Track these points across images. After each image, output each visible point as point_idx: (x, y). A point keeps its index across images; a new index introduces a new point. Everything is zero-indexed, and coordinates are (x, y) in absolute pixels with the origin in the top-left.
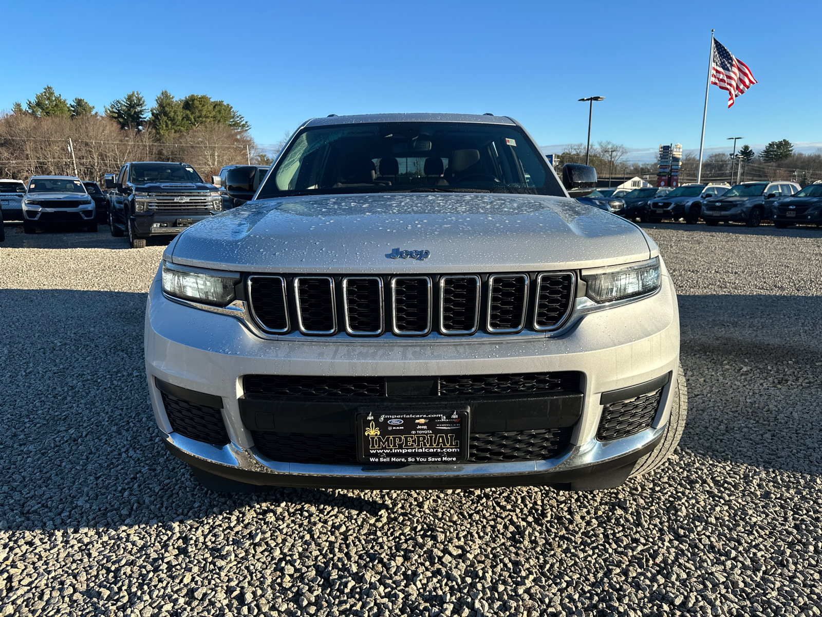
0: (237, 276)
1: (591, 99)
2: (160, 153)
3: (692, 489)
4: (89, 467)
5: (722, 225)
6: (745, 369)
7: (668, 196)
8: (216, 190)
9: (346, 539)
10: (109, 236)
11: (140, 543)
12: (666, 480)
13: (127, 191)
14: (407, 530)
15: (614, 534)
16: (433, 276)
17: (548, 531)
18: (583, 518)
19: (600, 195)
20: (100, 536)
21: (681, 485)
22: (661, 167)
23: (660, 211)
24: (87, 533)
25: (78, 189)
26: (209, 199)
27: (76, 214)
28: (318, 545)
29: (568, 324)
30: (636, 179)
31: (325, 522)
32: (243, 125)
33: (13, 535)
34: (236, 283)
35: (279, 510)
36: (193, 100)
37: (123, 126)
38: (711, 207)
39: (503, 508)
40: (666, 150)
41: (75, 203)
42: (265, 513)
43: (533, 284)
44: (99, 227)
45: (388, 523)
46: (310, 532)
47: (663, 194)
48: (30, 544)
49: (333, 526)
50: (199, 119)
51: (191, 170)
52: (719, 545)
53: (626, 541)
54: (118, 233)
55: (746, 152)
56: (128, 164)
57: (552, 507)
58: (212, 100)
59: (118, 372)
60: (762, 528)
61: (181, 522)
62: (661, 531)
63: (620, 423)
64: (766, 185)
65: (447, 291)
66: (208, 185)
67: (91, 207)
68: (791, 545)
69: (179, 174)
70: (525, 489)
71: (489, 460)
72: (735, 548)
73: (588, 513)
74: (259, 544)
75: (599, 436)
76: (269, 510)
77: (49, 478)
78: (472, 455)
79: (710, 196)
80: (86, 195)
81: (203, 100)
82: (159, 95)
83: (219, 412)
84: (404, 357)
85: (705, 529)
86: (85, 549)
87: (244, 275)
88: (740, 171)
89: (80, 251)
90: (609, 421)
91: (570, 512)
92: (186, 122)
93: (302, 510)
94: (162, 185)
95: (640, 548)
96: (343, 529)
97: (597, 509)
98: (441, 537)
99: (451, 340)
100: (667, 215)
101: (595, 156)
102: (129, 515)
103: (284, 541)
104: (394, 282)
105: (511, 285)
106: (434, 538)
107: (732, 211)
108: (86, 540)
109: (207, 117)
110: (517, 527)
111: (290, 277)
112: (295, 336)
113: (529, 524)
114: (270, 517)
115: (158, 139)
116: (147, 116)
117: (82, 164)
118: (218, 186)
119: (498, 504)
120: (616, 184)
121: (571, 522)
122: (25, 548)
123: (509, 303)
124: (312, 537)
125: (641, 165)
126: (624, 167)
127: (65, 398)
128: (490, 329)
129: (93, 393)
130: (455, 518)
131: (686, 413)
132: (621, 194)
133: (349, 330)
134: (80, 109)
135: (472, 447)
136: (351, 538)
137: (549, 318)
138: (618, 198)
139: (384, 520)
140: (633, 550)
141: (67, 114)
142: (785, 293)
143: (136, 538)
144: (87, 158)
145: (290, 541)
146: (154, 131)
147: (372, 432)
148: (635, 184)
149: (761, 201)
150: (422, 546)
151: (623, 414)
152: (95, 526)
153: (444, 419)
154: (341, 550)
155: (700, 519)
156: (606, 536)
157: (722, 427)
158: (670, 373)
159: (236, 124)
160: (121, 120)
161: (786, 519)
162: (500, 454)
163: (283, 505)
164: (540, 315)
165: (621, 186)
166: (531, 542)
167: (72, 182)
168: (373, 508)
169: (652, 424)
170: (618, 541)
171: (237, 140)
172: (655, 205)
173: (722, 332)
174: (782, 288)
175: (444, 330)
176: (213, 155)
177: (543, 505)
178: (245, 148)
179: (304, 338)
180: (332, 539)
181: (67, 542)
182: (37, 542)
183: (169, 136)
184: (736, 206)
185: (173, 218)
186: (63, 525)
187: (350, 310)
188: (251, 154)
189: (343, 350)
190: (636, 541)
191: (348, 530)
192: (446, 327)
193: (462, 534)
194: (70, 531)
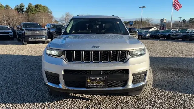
0: (63, 51)
1: (142, 7)
2: (28, 19)
3: (155, 97)
4: (25, 92)
5: (176, 40)
6: (172, 74)
7: (162, 32)
8: (46, 30)
9: (82, 105)
10: (17, 41)
11: (39, 106)
12: (150, 95)
13: (23, 30)
14: (95, 104)
15: (137, 105)
16: (100, 51)
17: (124, 104)
18: (131, 102)
19: (145, 32)
20: (31, 105)
21: (153, 96)
22: (161, 24)
23: (160, 36)
24: (28, 104)
25: (9, 29)
26: (44, 32)
27: (8, 36)
28: (76, 106)
29: (126, 60)
30: (155, 27)
31: (78, 102)
32: (51, 12)
33: (12, 104)
34: (63, 52)
35: (68, 100)
36: (38, 5)
37: (18, 12)
38: (173, 35)
39: (115, 100)
40: (162, 20)
41: (8, 33)
42: (65, 101)
43: (119, 53)
44: (14, 39)
45: (91, 102)
46: (75, 104)
47: (161, 32)
48: (16, 106)
49: (79, 103)
50: (39, 11)
51: (39, 25)
52: (158, 106)
53: (139, 106)
54: (19, 41)
55: (184, 21)
56: (23, 23)
57: (125, 100)
58: (43, 5)
59: (27, 73)
60: (168, 104)
61: (47, 102)
62: (147, 104)
63: (137, 80)
64: (187, 30)
65: (103, 54)
66: (44, 29)
67: (12, 34)
68: (173, 107)
69: (36, 26)
70: (120, 97)
71: (111, 87)
72: (162, 107)
73: (133, 101)
74: (64, 106)
75: (133, 83)
76: (66, 100)
77: (17, 95)
78: (108, 86)
79: (173, 32)
80: (11, 31)
81: (40, 5)
82: (29, 4)
83: (58, 77)
84: (95, 66)
85: (156, 104)
86: (28, 107)
87: (64, 51)
88: (182, 25)
89: (10, 45)
90: (135, 80)
91: (129, 101)
92: (36, 11)
93: (73, 100)
94: (32, 29)
95: (142, 107)
96: (81, 103)
97: (134, 100)
98: (102, 105)
99: (104, 63)
100: (162, 37)
101: (144, 21)
102: (36, 101)
103: (69, 105)
104: (93, 52)
105: (115, 53)
106: (100, 105)
107: (178, 36)
108: (28, 105)
109: (41, 10)
110: (118, 103)
111: (73, 51)
112: (74, 62)
113: (120, 103)
114: (66, 101)
115: (28, 16)
116: (25, 9)
117: (7, 22)
118: (46, 29)
119: (114, 99)
120: (150, 29)
121: (129, 102)
122: (16, 107)
123: (115, 56)
124: (75, 105)
125: (156, 24)
126: (152, 24)
127: (16, 79)
128: (111, 61)
129: (22, 78)
130: (105, 102)
131: (153, 80)
132: (150, 32)
133: (84, 61)
134: (7, 7)
135: (108, 84)
136: (83, 105)
137: (122, 59)
138: (149, 33)
139: (90, 102)
140: (141, 107)
141: (4, 9)
142: (187, 57)
143: (38, 105)
144: (9, 20)
145: (70, 106)
146: (27, 13)
147: (89, 81)
148: (155, 29)
149: (186, 34)
150: (98, 106)
151: (137, 78)
152: (29, 103)
153: (102, 78)
154: (81, 107)
155: (156, 102)
156: (136, 105)
157: (164, 85)
158: (147, 70)
159: (49, 12)
160: (18, 10)
161: (173, 102)
162: (113, 85)
163: (69, 99)
164: (121, 59)
165: (151, 29)
166: (120, 106)
167: (7, 27)
168: (88, 100)
169: (144, 81)
170: (138, 106)
171: (49, 16)
172: (159, 34)
173: (169, 66)
174: (186, 56)
175: (102, 61)
176: (43, 20)
177: (123, 100)
178: (51, 18)
179: (75, 63)
180: (79, 105)
181: (24, 106)
182: (17, 105)
183: (31, 15)
184: (179, 35)
185: (35, 37)
186: (22, 103)
187: (84, 57)
188: (53, 20)
189: (83, 65)
190: (142, 106)
191: (82, 103)
192: (103, 61)
193: (106, 104)
194: (24, 104)
